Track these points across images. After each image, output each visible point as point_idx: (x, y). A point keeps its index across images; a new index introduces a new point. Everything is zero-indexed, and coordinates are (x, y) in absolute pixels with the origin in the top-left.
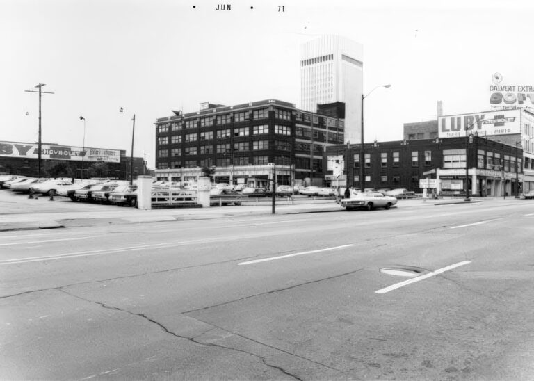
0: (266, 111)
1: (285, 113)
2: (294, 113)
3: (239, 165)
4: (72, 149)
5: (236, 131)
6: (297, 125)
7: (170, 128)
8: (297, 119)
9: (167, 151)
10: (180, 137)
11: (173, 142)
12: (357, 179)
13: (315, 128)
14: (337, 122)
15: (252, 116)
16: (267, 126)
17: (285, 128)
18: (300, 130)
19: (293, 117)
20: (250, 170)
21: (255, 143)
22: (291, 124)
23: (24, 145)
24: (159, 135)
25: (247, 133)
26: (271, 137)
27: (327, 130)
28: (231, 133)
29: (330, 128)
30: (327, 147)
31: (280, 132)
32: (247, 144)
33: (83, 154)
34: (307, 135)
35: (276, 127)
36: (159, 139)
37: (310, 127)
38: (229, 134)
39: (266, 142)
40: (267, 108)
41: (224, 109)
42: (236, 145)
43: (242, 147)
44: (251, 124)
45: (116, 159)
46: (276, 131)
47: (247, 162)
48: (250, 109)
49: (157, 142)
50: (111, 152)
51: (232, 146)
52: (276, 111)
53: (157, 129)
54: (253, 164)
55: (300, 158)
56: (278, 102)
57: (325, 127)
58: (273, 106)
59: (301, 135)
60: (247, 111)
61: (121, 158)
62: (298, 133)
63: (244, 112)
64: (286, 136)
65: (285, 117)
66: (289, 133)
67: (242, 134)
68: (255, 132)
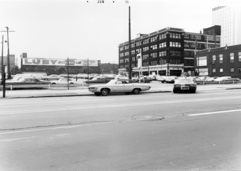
0: (165, 34)
1: (177, 34)
2: (183, 34)
3: (153, 65)
4: (75, 61)
5: (151, 47)
6: (185, 41)
7: (124, 48)
8: (185, 38)
9: (123, 60)
10: (128, 52)
11: (125, 55)
12: (214, 71)
13: (198, 42)
14: (215, 38)
15: (158, 38)
16: (165, 43)
17: (177, 43)
18: (188, 44)
19: (182, 37)
20: (158, 68)
21: (160, 53)
22: (181, 41)
23: (54, 60)
24: (120, 52)
25: (156, 48)
26: (168, 49)
27: (208, 43)
28: (149, 48)
29: (209, 41)
30: (196, 52)
31: (174, 46)
32: (156, 54)
33: (80, 63)
34: (193, 46)
35: (171, 43)
36: (120, 54)
37: (195, 42)
38: (148, 49)
39: (165, 52)
40: (165, 32)
41: (146, 36)
42: (151, 55)
43: (154, 55)
44: (158, 42)
45: (96, 64)
46: (171, 45)
47: (156, 63)
48: (157, 34)
49: (119, 56)
50: (93, 62)
51: (150, 55)
52: (171, 34)
53: (119, 49)
54: (159, 65)
55: (188, 60)
56: (171, 29)
57: (206, 41)
58: (168, 31)
59: (189, 47)
60: (156, 36)
61: (98, 64)
62: (186, 46)
63: (155, 36)
64: (178, 48)
65: (177, 37)
66: (180, 46)
67: (154, 48)
68: (160, 47)
